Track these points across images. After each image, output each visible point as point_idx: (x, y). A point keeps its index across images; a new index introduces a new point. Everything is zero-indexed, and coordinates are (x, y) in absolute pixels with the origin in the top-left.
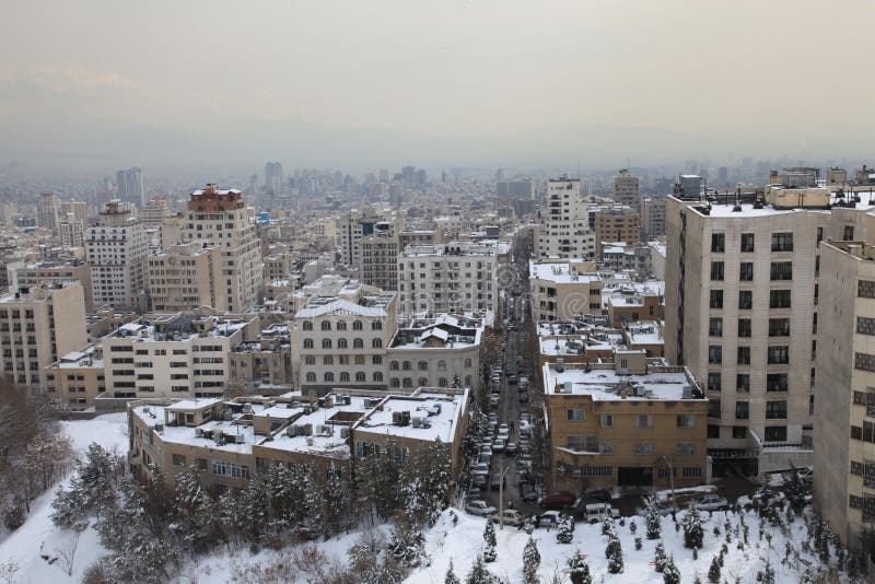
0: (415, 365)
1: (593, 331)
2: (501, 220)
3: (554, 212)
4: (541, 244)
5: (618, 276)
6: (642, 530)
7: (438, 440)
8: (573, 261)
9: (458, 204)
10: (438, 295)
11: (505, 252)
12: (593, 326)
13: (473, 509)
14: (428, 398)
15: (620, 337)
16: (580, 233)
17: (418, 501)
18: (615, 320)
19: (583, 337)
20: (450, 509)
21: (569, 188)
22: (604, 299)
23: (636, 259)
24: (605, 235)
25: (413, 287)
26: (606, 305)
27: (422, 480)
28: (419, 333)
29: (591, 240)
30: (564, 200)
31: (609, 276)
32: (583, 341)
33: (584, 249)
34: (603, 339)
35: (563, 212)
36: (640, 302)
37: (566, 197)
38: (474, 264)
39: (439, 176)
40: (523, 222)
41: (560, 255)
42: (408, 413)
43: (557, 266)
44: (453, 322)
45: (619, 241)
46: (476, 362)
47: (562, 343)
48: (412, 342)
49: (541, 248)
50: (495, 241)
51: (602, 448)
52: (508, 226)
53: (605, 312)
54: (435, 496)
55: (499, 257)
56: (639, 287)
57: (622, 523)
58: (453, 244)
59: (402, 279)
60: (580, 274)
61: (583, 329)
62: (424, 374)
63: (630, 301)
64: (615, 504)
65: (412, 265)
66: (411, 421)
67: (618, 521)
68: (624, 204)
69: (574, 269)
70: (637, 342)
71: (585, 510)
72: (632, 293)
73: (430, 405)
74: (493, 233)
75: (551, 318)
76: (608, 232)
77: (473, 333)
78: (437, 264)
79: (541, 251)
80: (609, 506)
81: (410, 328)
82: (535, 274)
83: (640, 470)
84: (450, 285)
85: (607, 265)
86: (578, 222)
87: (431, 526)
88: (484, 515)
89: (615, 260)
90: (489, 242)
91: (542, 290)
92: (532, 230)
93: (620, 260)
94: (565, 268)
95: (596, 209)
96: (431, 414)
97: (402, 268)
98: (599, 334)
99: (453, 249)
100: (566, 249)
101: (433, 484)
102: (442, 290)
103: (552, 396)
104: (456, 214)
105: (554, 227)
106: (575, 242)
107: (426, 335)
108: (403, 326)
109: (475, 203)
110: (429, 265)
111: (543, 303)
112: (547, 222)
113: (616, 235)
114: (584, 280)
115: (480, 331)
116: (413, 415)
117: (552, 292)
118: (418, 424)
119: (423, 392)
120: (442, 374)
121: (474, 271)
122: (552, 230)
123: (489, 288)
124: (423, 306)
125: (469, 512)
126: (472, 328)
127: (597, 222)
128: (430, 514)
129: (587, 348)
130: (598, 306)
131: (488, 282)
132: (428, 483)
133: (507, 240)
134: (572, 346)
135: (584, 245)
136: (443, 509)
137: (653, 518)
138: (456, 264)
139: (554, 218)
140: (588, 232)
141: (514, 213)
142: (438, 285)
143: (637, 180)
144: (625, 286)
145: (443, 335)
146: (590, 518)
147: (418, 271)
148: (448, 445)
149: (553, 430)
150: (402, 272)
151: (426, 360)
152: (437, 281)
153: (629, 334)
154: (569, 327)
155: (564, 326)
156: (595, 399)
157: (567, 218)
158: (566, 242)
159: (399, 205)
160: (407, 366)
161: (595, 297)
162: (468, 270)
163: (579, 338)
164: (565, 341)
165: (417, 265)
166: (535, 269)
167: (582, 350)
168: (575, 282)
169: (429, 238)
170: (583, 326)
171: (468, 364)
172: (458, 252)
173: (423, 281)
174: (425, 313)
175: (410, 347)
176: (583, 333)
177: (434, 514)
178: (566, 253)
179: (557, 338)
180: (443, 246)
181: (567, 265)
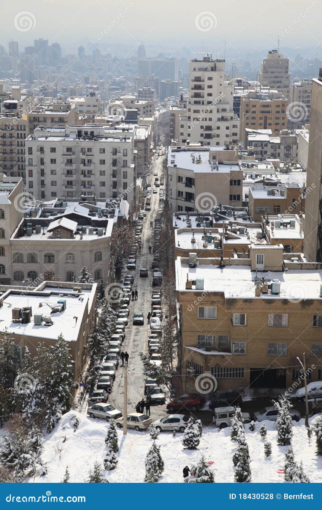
0: (40, 258)
1: (231, 224)
2: (141, 102)
3: (197, 95)
4: (182, 130)
5: (262, 166)
6: (273, 436)
7: (60, 338)
8: (214, 149)
9: (96, 83)
10: (70, 183)
11: (143, 138)
12: (232, 220)
13: (96, 412)
14: (52, 294)
15: (260, 231)
16: (223, 119)
17: (37, 404)
18: (255, 213)
19: (221, 230)
20: (72, 412)
21: (214, 69)
22: (245, 190)
23: (282, 147)
24: (251, 121)
25: (42, 173)
26: (246, 196)
27: (41, 382)
28: (45, 224)
29: (234, 126)
30: (207, 83)
31: (253, 165)
32: (221, 234)
33: (227, 136)
34: (242, 232)
35: (206, 95)
36: (282, 194)
37: (210, 79)
38: (109, 150)
39: (76, 52)
40: (164, 106)
41: (202, 143)
42: (30, 309)
43: (196, 154)
44: (84, 212)
45: (265, 128)
46: (106, 255)
47: (199, 237)
48: (38, 232)
49: (182, 134)
50: (132, 126)
51: (233, 348)
52: (148, 110)
53: (245, 204)
54: (55, 399)
55: (137, 142)
56: (283, 178)
57: (252, 429)
58: (86, 127)
59: (31, 164)
60: (221, 163)
61: (221, 222)
62: (50, 267)
63: (272, 193)
64: (245, 407)
65: (42, 150)
66: (32, 319)
67: (248, 425)
68: (272, 87)
69: (214, 158)
70: (277, 237)
71: (214, 414)
72: (275, 184)
73: (54, 301)
74: (131, 118)
75: (189, 209)
76: (254, 118)
77: (104, 224)
78: (69, 149)
79: (182, 138)
80: (239, 410)
81: (37, 218)
82: (173, 162)
83: (273, 372)
84: (83, 173)
85: (251, 154)
86: (222, 107)
87: (50, 431)
88: (107, 419)
89: (260, 149)
90: (126, 126)
91: (180, 179)
92: (173, 115)
93: (265, 149)
94: (205, 156)
95: (242, 93)
96: (54, 311)
97: (30, 152)
98: (238, 227)
99: (86, 133)
100: (209, 136)
101: (54, 386)
102: (73, 178)
103: (183, 293)
104: (93, 95)
105: (195, 111)
106: (218, 128)
107: (53, 225)
108: (30, 214)
109: (114, 83)
110: (61, 150)
111: (180, 193)
112: (189, 106)
113: (262, 121)
114: (224, 170)
115: (111, 222)
116: (36, 311)
117: (190, 182)
118: (40, 321)
119: (47, 286)
120: (70, 267)
121: (108, 157)
122: (193, 115)
123: (125, 177)
124: (54, 195)
125: (92, 416)
126: (104, 219)
127: (242, 108)
128: (49, 418)
129: (224, 242)
130: (239, 197)
131: (124, 169)
132: (47, 385)
133: (145, 125)
134: (209, 240)
135: (228, 132)
136: (64, 412)
137: (284, 423)
138: (90, 150)
139: (196, 102)
140: (232, 118)
141: (155, 95)
142: (69, 172)
143: (287, 61)
144: (269, 177)
145: (72, 225)
146: (219, 422)
147: (48, 156)
148: (71, 343)
149: (184, 329)
150: (31, 156)
151: (53, 252)
152: (69, 168)
153: (269, 228)
154: (208, 219)
155: (201, 218)
156: (227, 296)
157: (210, 103)
158: (209, 128)
159: (31, 82)
160: (32, 259)
161: (236, 187)
162: (102, 157)
163: (217, 232)
164: (202, 235)
165: (47, 150)
166: (174, 156)
167: (219, 244)
168: (215, 171)
169: (61, 120)
170: (221, 218)
171: (98, 257)
172: (92, 136)
173: (53, 167)
174: (54, 202)
175: (34, 238)
176: (220, 226)
177: (53, 418)
178: (208, 140)
179: (194, 231)
180: (76, 129)
181: (207, 154)
